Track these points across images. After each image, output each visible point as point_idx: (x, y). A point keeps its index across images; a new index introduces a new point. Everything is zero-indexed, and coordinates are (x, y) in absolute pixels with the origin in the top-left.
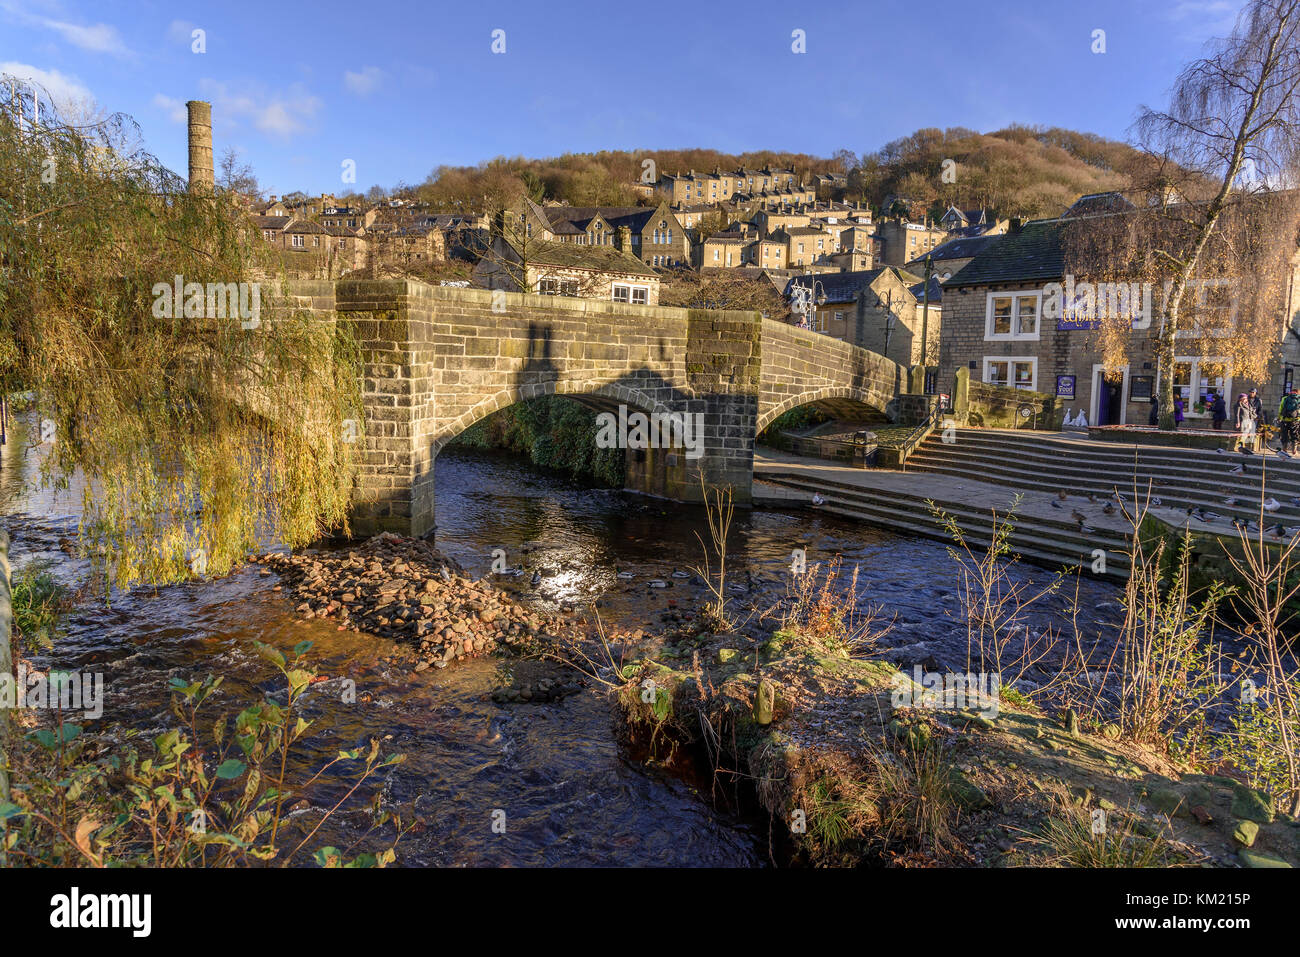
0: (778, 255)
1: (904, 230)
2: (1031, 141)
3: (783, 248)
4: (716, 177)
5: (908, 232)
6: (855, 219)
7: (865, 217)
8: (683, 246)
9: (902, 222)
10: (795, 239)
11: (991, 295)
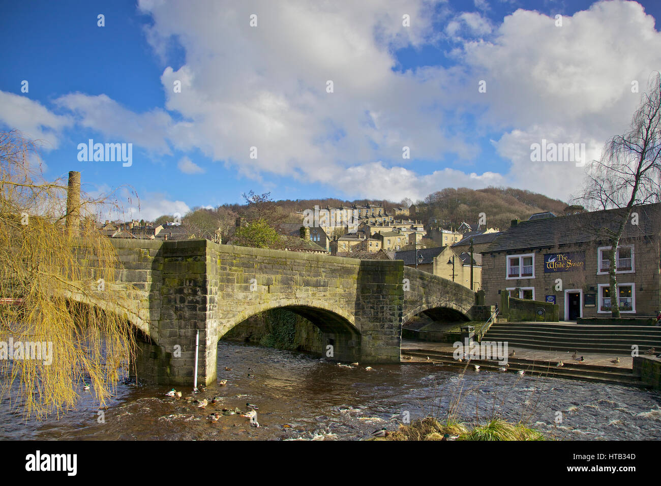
0: (377, 246)
1: (442, 233)
2: (498, 193)
3: (380, 243)
4: (341, 209)
5: (443, 234)
6: (416, 229)
7: (420, 228)
8: (326, 242)
9: (440, 230)
10: (386, 239)
11: (508, 257)
